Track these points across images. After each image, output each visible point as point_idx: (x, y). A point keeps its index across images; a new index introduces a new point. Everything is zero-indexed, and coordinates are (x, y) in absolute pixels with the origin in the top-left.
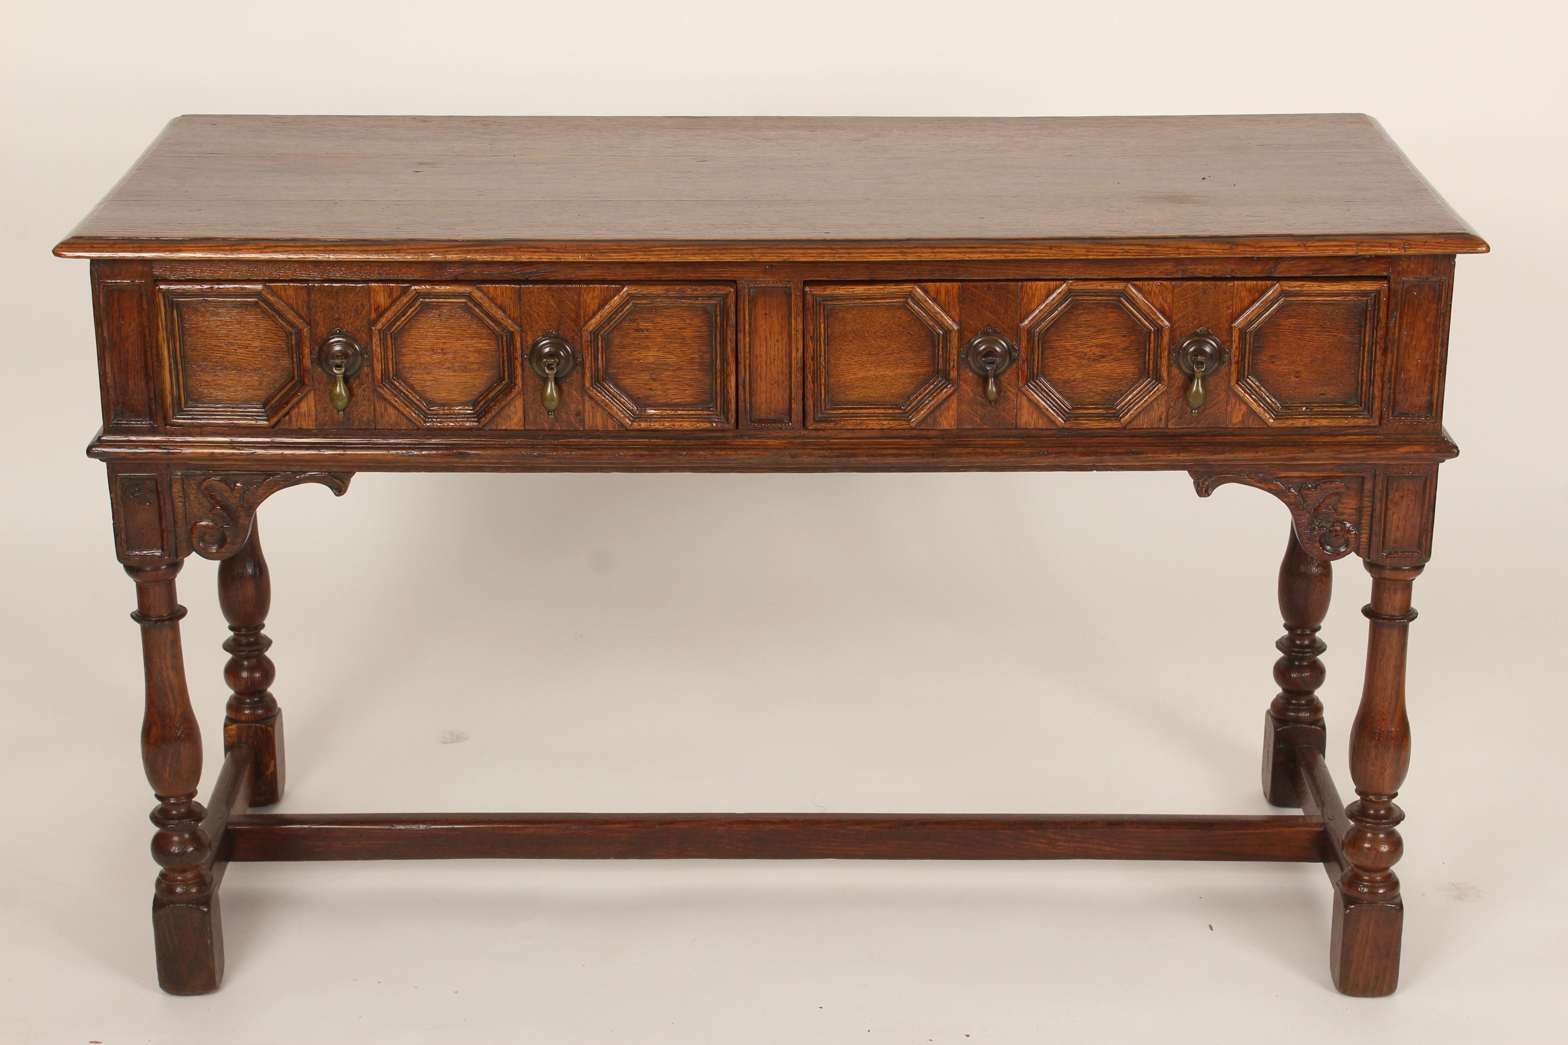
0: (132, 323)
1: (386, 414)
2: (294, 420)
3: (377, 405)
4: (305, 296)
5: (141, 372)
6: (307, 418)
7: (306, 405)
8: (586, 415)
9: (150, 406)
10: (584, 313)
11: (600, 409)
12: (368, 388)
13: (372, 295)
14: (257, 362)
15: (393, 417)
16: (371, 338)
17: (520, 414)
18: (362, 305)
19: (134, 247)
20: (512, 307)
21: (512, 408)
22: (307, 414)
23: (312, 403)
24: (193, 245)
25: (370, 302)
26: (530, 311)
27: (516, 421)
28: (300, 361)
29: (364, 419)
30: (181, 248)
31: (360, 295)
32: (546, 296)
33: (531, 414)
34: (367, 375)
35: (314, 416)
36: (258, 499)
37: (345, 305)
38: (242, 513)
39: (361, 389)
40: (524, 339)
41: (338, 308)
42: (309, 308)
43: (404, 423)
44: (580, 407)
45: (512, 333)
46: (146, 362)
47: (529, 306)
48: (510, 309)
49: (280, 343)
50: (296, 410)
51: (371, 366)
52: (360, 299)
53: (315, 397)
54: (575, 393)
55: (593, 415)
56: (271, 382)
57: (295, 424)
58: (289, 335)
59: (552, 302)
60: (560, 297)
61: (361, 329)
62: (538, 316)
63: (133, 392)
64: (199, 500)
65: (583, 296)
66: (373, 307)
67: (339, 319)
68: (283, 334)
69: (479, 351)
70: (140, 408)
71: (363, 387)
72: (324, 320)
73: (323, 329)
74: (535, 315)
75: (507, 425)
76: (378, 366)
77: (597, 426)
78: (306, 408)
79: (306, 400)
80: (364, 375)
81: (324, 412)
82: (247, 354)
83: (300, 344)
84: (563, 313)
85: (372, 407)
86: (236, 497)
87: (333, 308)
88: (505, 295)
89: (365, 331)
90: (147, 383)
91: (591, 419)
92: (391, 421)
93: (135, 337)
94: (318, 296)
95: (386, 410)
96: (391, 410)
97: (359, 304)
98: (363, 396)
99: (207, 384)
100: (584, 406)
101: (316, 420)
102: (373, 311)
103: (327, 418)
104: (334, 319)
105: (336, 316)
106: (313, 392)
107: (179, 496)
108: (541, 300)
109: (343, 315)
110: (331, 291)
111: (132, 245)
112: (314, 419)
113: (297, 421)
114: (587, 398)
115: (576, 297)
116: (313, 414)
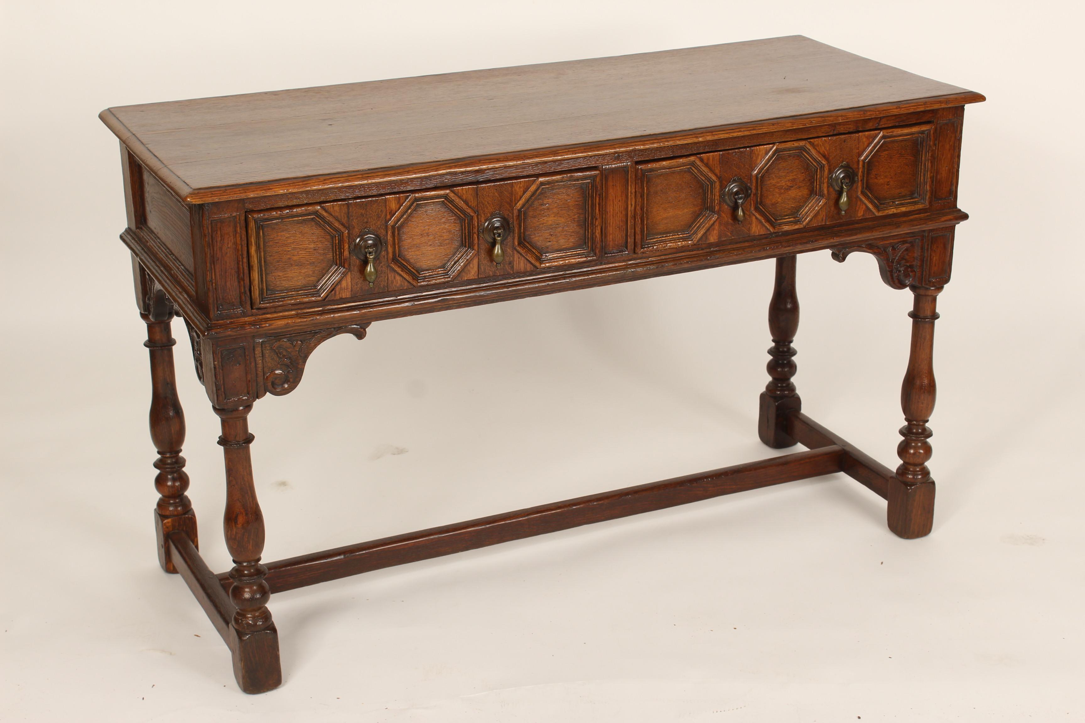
0: (230, 243)
1: (395, 281)
2: (337, 293)
3: (390, 275)
4: (346, 210)
5: (235, 276)
6: (346, 291)
7: (345, 282)
8: (515, 263)
9: (241, 298)
10: (515, 198)
11: (523, 258)
12: (384, 265)
13: (387, 203)
14: (312, 258)
15: (399, 282)
16: (387, 232)
17: (476, 268)
18: (381, 211)
19: (239, 190)
20: (472, 200)
21: (471, 265)
22: (345, 288)
23: (349, 280)
24: (277, 184)
25: (386, 207)
26: (483, 201)
27: (473, 273)
28: (341, 254)
29: (382, 286)
30: (271, 187)
31: (380, 205)
32: (492, 190)
33: (482, 268)
34: (384, 256)
35: (350, 289)
36: (310, 350)
37: (371, 212)
38: (301, 362)
39: (380, 267)
40: (479, 220)
41: (366, 215)
42: (348, 217)
43: (406, 284)
44: (512, 259)
45: (472, 217)
46: (238, 268)
47: (483, 198)
48: (471, 202)
49: (326, 243)
50: (339, 286)
51: (387, 250)
52: (380, 207)
53: (351, 275)
54: (509, 250)
55: (519, 262)
56: (321, 270)
57: (338, 296)
58: (333, 237)
59: (496, 194)
60: (500, 190)
61: (381, 227)
62: (488, 203)
63: (229, 290)
64: (272, 357)
65: (514, 187)
66: (388, 212)
67: (367, 222)
68: (329, 237)
69: (450, 231)
70: (234, 300)
71: (381, 265)
72: (358, 224)
73: (357, 230)
74: (486, 203)
75: (468, 277)
76: (390, 250)
77: (520, 269)
78: (345, 284)
79: (345, 279)
80: (382, 257)
81: (356, 285)
82: (305, 254)
83: (341, 241)
84: (502, 199)
85: (387, 277)
86: (297, 351)
87: (363, 215)
88: (468, 193)
89: (384, 227)
90: (239, 282)
91: (517, 266)
92: (398, 285)
93: (231, 252)
94: (354, 209)
95: (395, 278)
96: (398, 278)
97: (380, 210)
98: (381, 271)
99: (279, 277)
100: (513, 258)
101: (351, 291)
102: (388, 214)
103: (358, 289)
104: (364, 223)
105: (365, 220)
106: (350, 273)
107: (259, 357)
108: (490, 193)
109: (369, 219)
110: (362, 204)
111: (238, 189)
112: (350, 290)
113: (339, 294)
114: (515, 252)
115: (510, 189)
116: (350, 287)
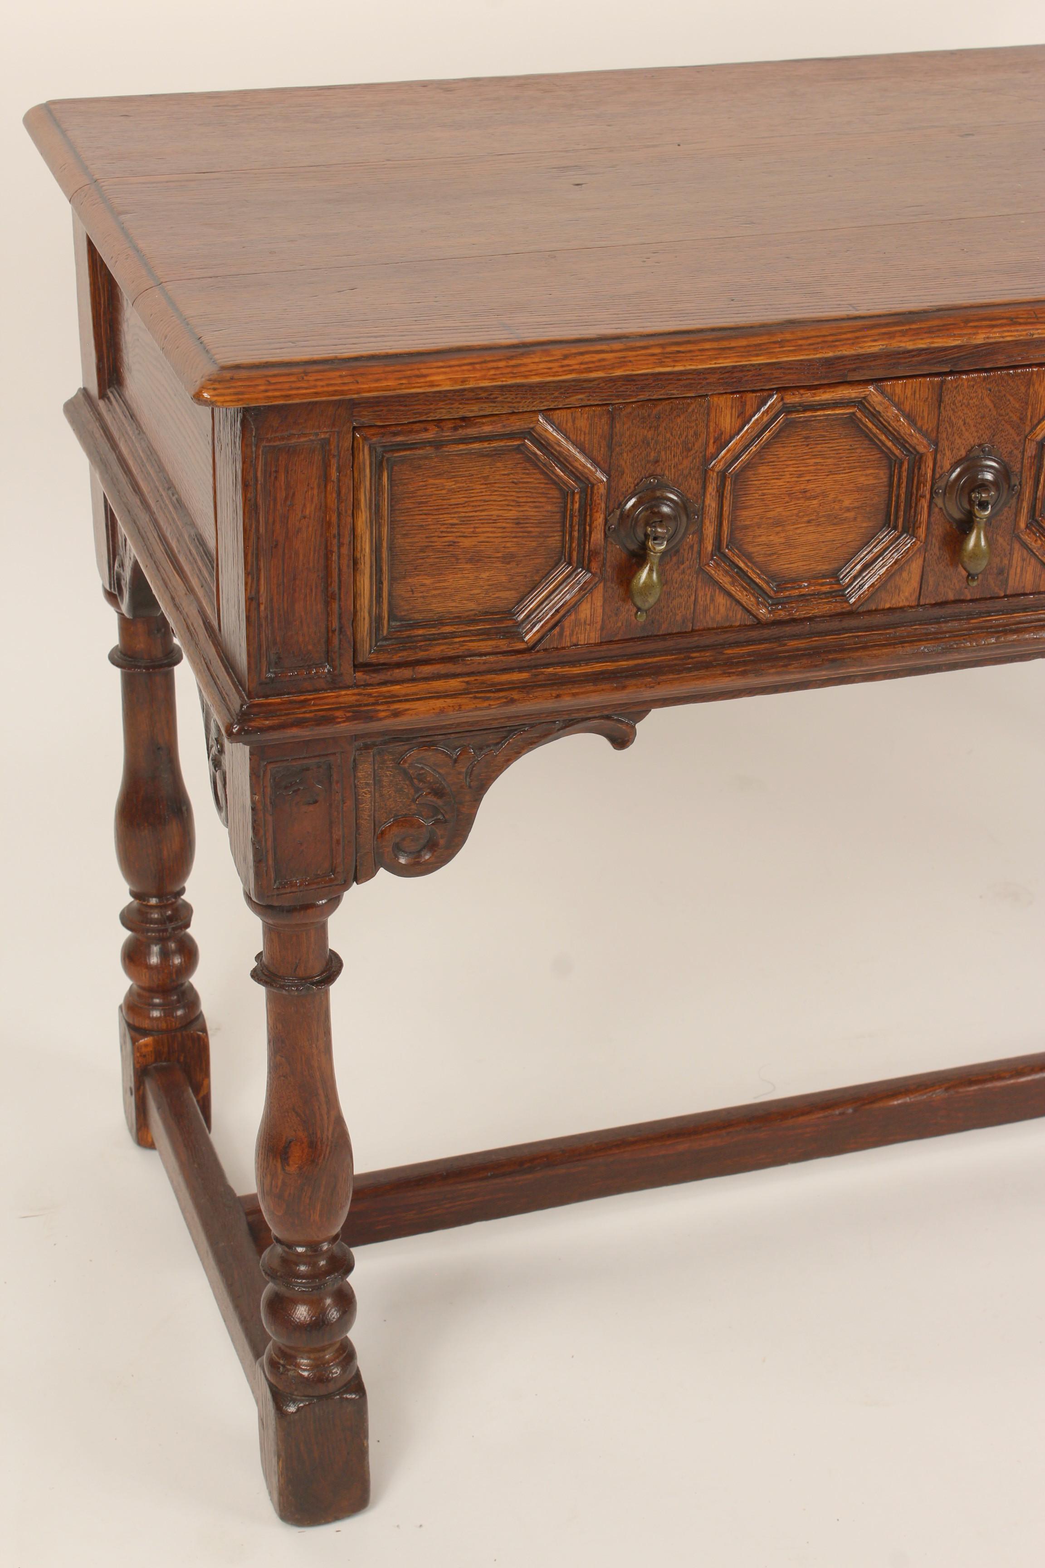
0: (308, 505)
1: (712, 607)
2: (567, 632)
3: (701, 594)
4: (606, 427)
5: (316, 587)
6: (588, 627)
7: (589, 605)
8: (1012, 571)
9: (328, 642)
10: (1032, 412)
11: (1033, 561)
12: (690, 568)
13: (712, 415)
14: (508, 545)
15: (722, 610)
16: (704, 488)
17: (915, 583)
18: (695, 434)
19: (341, 376)
20: (926, 414)
21: (905, 575)
22: (588, 622)
23: (599, 603)
24: (441, 364)
25: (708, 426)
26: (953, 418)
27: (907, 594)
28: (584, 537)
29: (678, 618)
30: (424, 372)
31: (694, 418)
32: (979, 391)
33: (931, 580)
34: (692, 547)
35: (600, 623)
36: (493, 772)
37: (668, 435)
38: (468, 798)
39: (679, 571)
40: (938, 464)
41: (656, 442)
42: (610, 448)
43: (739, 617)
44: (1006, 562)
45: (921, 456)
46: (327, 568)
47: (953, 410)
48: (923, 418)
49: (549, 508)
50: (573, 617)
51: (700, 532)
52: (693, 424)
53: (605, 591)
54: (1000, 540)
55: (1022, 571)
56: (528, 574)
57: (568, 639)
58: (566, 494)
59: (987, 400)
60: (1000, 391)
61: (690, 473)
62: (965, 424)
63: (301, 622)
64: (397, 785)
65: (1034, 385)
66: (712, 435)
67: (657, 462)
68: (556, 493)
69: (860, 489)
70: (310, 647)
71: (682, 567)
72: (632, 464)
73: (631, 480)
74: (961, 422)
75: (893, 602)
76: (709, 530)
77: (1024, 587)
78: (588, 612)
79: (589, 599)
80: (686, 548)
81: (616, 615)
82: (492, 532)
83: (587, 508)
84: (1001, 415)
85: (693, 598)
86: (460, 773)
87: (648, 444)
88: (917, 396)
89: (697, 476)
90: (327, 604)
91: (1017, 579)
92: (718, 618)
93: (310, 529)
94: (626, 426)
95: (712, 600)
96: (721, 600)
97: (691, 432)
98: (681, 582)
99: (423, 589)
100: (1010, 560)
101: (602, 629)
102: (712, 441)
103: (619, 624)
104: (648, 462)
105: (653, 455)
106: (602, 584)
107: (367, 784)
108: (972, 398)
109: (663, 453)
110: (649, 416)
111: (338, 374)
112: (599, 627)
113: (571, 635)
114: (1017, 546)
115: (1023, 389)
116: (599, 619)
